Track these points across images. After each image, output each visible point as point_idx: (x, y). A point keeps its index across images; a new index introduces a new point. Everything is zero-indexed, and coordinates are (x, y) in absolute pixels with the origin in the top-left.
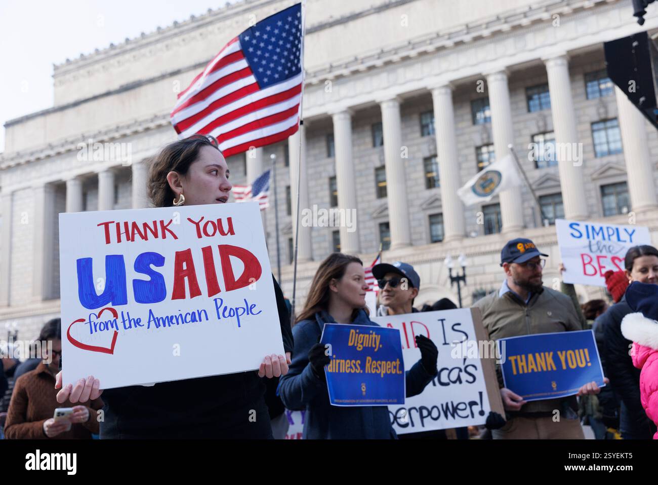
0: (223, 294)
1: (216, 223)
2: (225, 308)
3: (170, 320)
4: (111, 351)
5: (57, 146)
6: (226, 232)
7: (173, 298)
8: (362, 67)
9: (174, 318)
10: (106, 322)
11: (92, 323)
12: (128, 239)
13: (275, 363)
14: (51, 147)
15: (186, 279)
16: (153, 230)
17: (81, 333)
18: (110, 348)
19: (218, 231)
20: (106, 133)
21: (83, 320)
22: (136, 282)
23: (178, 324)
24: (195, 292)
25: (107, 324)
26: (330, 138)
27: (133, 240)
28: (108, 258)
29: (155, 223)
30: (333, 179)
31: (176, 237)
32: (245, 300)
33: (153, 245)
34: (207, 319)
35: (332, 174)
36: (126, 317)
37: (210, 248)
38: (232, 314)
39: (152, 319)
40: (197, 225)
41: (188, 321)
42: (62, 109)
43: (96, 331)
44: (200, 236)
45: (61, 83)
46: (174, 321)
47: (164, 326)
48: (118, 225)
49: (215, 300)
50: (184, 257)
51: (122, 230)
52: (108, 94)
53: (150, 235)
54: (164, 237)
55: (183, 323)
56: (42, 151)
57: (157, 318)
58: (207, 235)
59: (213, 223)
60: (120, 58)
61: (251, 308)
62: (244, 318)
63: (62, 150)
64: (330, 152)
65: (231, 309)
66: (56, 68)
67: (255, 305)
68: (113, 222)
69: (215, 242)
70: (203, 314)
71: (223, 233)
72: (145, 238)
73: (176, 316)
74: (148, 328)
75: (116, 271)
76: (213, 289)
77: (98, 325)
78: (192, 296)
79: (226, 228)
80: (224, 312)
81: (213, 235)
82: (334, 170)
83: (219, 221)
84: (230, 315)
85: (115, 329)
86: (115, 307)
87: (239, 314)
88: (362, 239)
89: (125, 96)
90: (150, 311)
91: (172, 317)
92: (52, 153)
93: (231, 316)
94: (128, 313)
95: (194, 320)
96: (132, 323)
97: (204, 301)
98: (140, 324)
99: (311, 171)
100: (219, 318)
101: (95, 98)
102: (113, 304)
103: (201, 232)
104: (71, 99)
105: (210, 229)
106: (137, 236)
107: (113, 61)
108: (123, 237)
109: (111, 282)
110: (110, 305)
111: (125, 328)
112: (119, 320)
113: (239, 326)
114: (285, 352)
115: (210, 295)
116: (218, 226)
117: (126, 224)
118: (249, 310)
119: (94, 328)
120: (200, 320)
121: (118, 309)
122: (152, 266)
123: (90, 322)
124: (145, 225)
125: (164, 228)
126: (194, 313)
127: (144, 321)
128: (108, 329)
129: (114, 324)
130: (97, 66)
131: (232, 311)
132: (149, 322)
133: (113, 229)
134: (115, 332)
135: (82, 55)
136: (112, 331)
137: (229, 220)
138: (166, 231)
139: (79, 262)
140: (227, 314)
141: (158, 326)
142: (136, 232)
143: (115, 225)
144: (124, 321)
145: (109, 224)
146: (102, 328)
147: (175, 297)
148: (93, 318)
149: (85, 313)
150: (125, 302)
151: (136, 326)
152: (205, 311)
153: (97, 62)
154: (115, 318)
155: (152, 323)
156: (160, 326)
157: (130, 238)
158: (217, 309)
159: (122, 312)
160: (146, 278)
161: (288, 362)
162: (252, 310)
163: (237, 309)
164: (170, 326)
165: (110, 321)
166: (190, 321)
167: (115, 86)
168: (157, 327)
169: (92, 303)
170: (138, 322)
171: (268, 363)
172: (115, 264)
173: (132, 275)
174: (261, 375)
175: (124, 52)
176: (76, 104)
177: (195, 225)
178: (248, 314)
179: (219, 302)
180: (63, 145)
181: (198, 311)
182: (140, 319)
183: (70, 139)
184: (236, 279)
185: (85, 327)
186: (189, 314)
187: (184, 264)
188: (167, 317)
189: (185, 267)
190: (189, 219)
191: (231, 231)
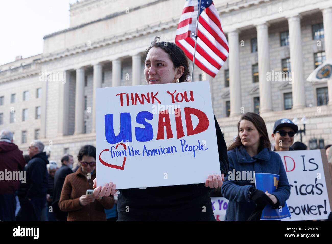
0: (186, 137)
1: (183, 94)
2: (187, 146)
3: (155, 152)
4: (122, 168)
6: (189, 100)
7: (157, 139)
9: (158, 150)
10: (120, 151)
11: (113, 152)
12: (133, 103)
13: (215, 180)
15: (165, 128)
16: (147, 98)
17: (106, 157)
18: (122, 166)
19: (184, 99)
21: (107, 150)
22: (137, 129)
23: (160, 154)
24: (170, 135)
25: (120, 152)
27: (136, 104)
28: (122, 114)
29: (148, 94)
31: (160, 103)
32: (199, 141)
34: (176, 152)
36: (131, 149)
38: (191, 150)
39: (145, 150)
40: (172, 95)
41: (165, 153)
43: (114, 156)
44: (173, 102)
46: (158, 152)
47: (152, 155)
48: (128, 95)
49: (181, 141)
51: (130, 98)
53: (145, 101)
54: (153, 102)
55: (162, 154)
57: (148, 150)
58: (178, 101)
59: (181, 94)
61: (202, 146)
62: (198, 152)
65: (190, 146)
67: (204, 145)
68: (125, 93)
69: (182, 105)
70: (174, 149)
71: (187, 100)
72: (142, 103)
73: (158, 149)
74: (143, 156)
75: (126, 122)
76: (181, 134)
77: (116, 153)
78: (168, 138)
79: (189, 97)
80: (186, 148)
81: (181, 101)
83: (185, 93)
84: (189, 150)
85: (125, 156)
86: (125, 143)
87: (195, 149)
90: (144, 146)
91: (156, 150)
93: (190, 151)
94: (132, 147)
95: (168, 152)
96: (134, 152)
97: (175, 141)
98: (138, 153)
100: (183, 151)
102: (124, 141)
103: (174, 99)
105: (180, 98)
106: (138, 102)
108: (130, 102)
109: (123, 129)
110: (122, 142)
111: (130, 155)
112: (127, 151)
113: (195, 157)
114: (221, 174)
115: (178, 138)
116: (184, 96)
117: (132, 94)
118: (201, 147)
119: (113, 155)
120: (172, 152)
121: (127, 144)
122: (146, 120)
123: (111, 151)
124: (143, 95)
125: (153, 97)
126: (169, 148)
127: (141, 152)
129: (124, 153)
131: (191, 148)
132: (143, 152)
133: (124, 97)
134: (125, 157)
136: (123, 156)
137: (191, 92)
138: (154, 99)
139: (106, 116)
140: (188, 149)
141: (148, 155)
142: (137, 99)
143: (126, 95)
144: (130, 152)
145: (123, 95)
148: (113, 149)
149: (109, 146)
151: (136, 155)
152: (175, 147)
154: (125, 149)
155: (145, 153)
156: (149, 155)
157: (134, 103)
158: (182, 146)
159: (129, 146)
160: (143, 126)
161: (223, 180)
162: (203, 147)
163: (194, 146)
164: (155, 155)
165: (122, 151)
166: (166, 153)
168: (148, 156)
169: (112, 140)
170: (137, 152)
171: (210, 179)
172: (125, 117)
173: (134, 124)
174: (207, 186)
178: (200, 149)
179: (183, 142)
181: (171, 147)
182: (138, 150)
185: (108, 154)
186: (166, 149)
187: (164, 119)
188: (154, 150)
189: (164, 121)
190: (168, 92)
191: (192, 99)
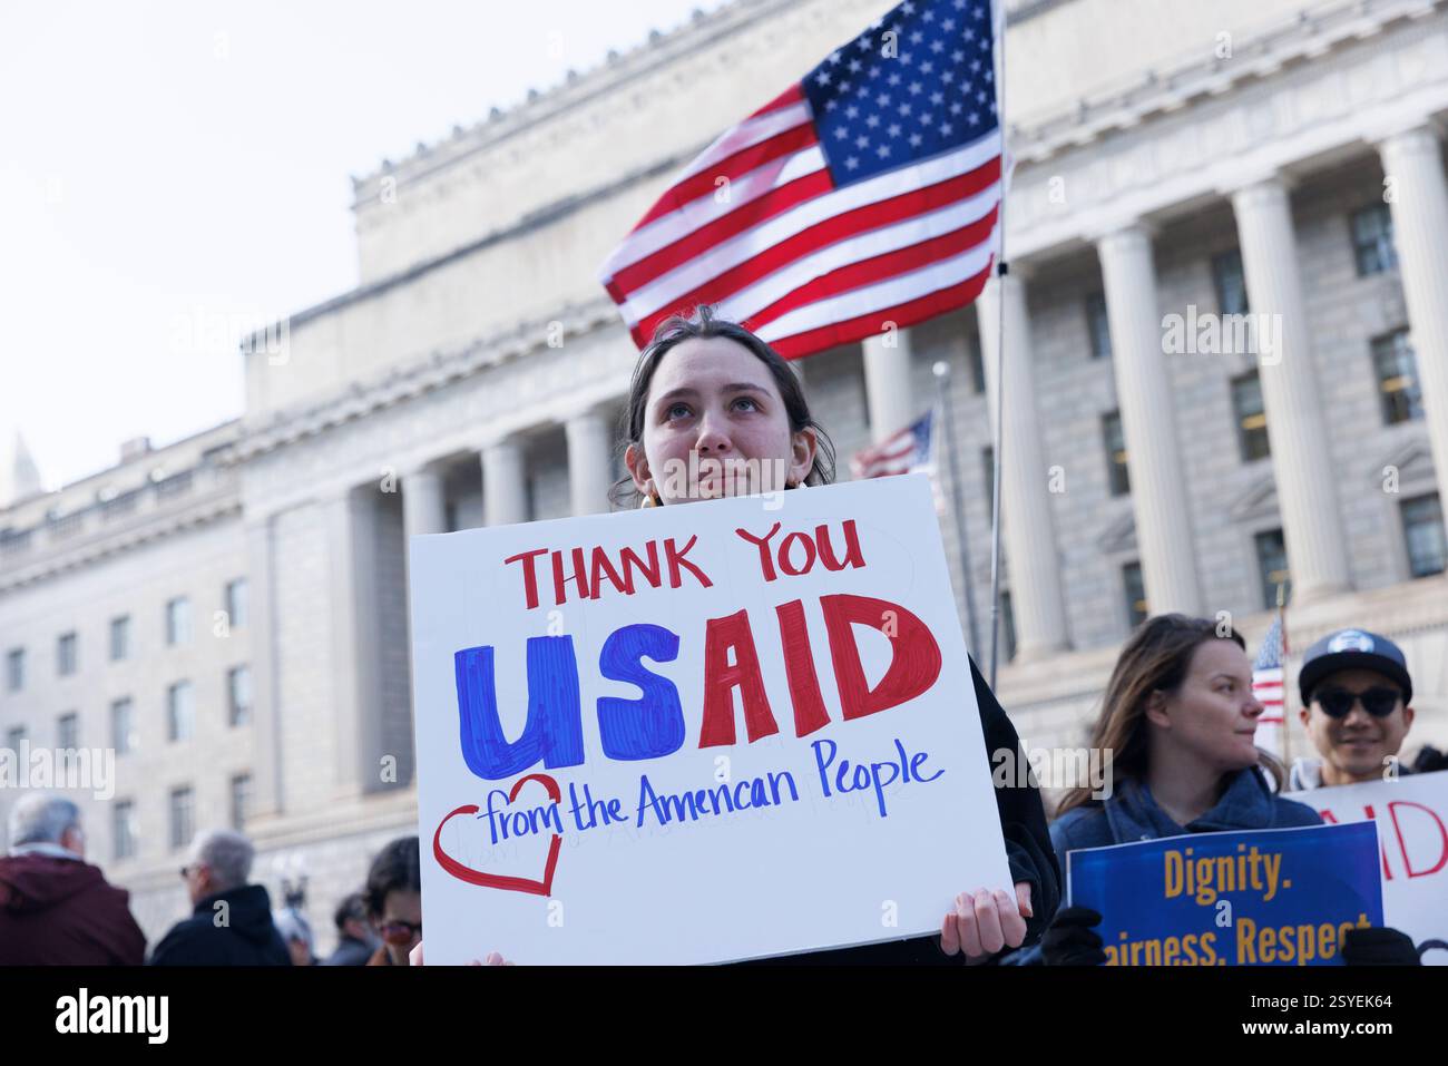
0: (838, 727)
1: (814, 538)
2: (844, 767)
3: (694, 803)
4: (544, 889)
5: (372, 389)
6: (841, 561)
7: (703, 744)
8: (1170, 100)
9: (707, 796)
10: (530, 812)
11: (496, 817)
12: (583, 594)
13: (985, 911)
14: (358, 391)
15: (736, 691)
16: (648, 567)
17: (468, 842)
18: (541, 879)
19: (818, 558)
20: (494, 344)
21: (471, 809)
22: (605, 705)
23: (717, 811)
24: (762, 725)
25: (532, 816)
26: (1095, 304)
27: (596, 595)
28: (533, 643)
29: (651, 546)
30: (1111, 419)
31: (706, 582)
32: (897, 742)
33: (649, 605)
34: (795, 797)
35: (1108, 406)
36: (581, 799)
37: (798, 604)
38: (862, 781)
39: (648, 800)
40: (763, 545)
41: (743, 804)
42: (379, 290)
43: (506, 836)
44: (770, 576)
45: (375, 223)
46: (707, 804)
47: (682, 818)
48: (557, 557)
49: (816, 745)
50: (729, 632)
51: (569, 569)
52: (493, 240)
53: (638, 576)
54: (676, 582)
55: (731, 809)
56: (336, 404)
57: (662, 798)
58: (789, 570)
59: (805, 538)
60: (517, 143)
61: (915, 764)
62: (896, 792)
63: (387, 397)
64: (1098, 343)
65: (859, 768)
66: (358, 186)
67: (925, 756)
68: (545, 551)
69: (812, 587)
70: (783, 785)
71: (832, 564)
72: (626, 587)
73: (710, 792)
74: (640, 824)
75: (554, 678)
76: (810, 716)
77: (512, 818)
78: (754, 735)
79: (840, 549)
80: (840, 777)
81: (807, 570)
82: (1114, 394)
83: (822, 531)
84: (856, 785)
85: (553, 829)
86: (553, 773)
87: (883, 781)
88: (1209, 579)
89: (537, 240)
90: (644, 780)
91: (701, 795)
92: (361, 406)
93: (860, 788)
94: (586, 787)
95: (759, 800)
96: (598, 812)
97: (785, 750)
98: (618, 814)
99: (1049, 401)
100: (827, 793)
101: (461, 254)
102: (549, 766)
103: (773, 564)
104: (401, 263)
105: (798, 555)
106: (606, 585)
107: (500, 153)
108: (571, 587)
109: (541, 708)
110: (539, 768)
111: (580, 827)
112: (565, 807)
113: (884, 814)
114: (1015, 883)
115: (802, 731)
116: (819, 546)
117: (577, 554)
118: (909, 768)
119: (500, 828)
120: (777, 801)
121: (562, 776)
122: (647, 662)
123: (491, 813)
124: (627, 555)
125: (676, 559)
126: (758, 782)
127: (629, 808)
128: (535, 830)
129: (550, 816)
130: (460, 171)
131: (862, 772)
132: (641, 809)
133: (543, 567)
134: (555, 837)
135: (421, 147)
136: (545, 835)
137: (849, 527)
138: (682, 568)
139: (461, 657)
140: (848, 781)
141: (664, 818)
142: (603, 573)
143: (548, 557)
144: (576, 810)
145: (535, 557)
146: (521, 828)
147: (705, 742)
148: (499, 803)
149: (477, 789)
150: (577, 758)
151: (607, 822)
152: (788, 776)
153: (458, 159)
154: (553, 801)
155: (650, 812)
156: (669, 818)
157: (589, 591)
158: (822, 769)
159: (572, 785)
160: (631, 692)
161: (1022, 911)
162: (918, 767)
163: (875, 767)
164: (695, 817)
165: (541, 809)
166: (748, 805)
167: (509, 218)
168: (663, 823)
169: (494, 764)
170: (612, 810)
171: (963, 912)
172: (551, 658)
173: (594, 686)
174: (950, 949)
175: (528, 126)
176: (415, 274)
177: (757, 546)
178: (906, 779)
179: (826, 750)
180: (387, 385)
181: (770, 775)
182: (617, 801)
183: (405, 368)
184: (872, 686)
185: (478, 826)
186: (747, 786)
187: (731, 652)
188: (689, 795)
189: (732, 658)
190: (741, 532)
191: (855, 557)
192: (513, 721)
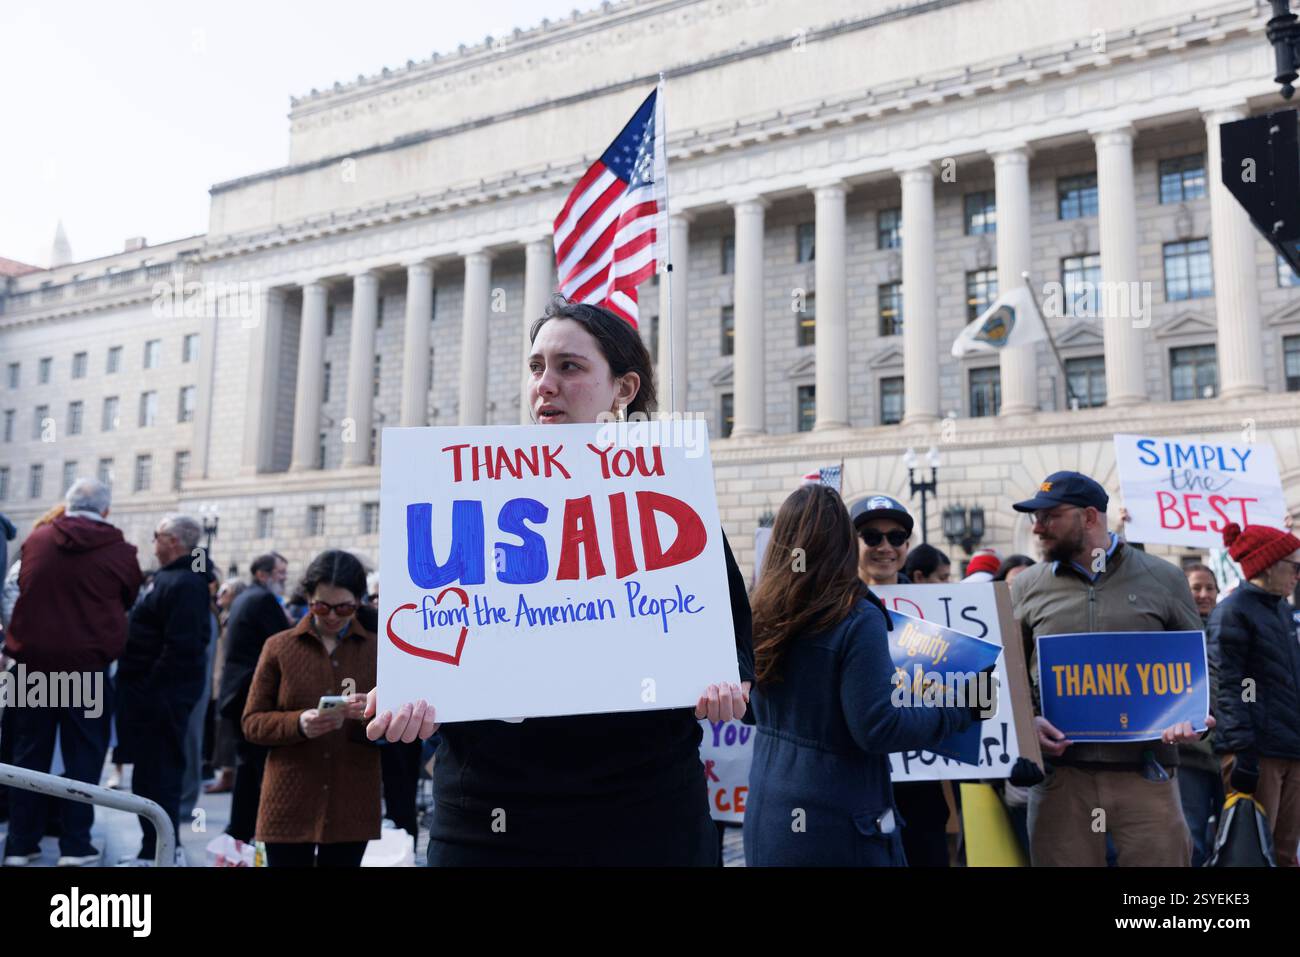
0: (641, 574)
1: (634, 454)
2: (644, 599)
3: (551, 614)
4: (455, 661)
6: (650, 471)
7: (560, 577)
9: (560, 611)
11: (428, 613)
12: (490, 475)
13: (725, 698)
15: (581, 546)
16: (532, 462)
17: (409, 627)
18: (454, 655)
19: (636, 466)
21: (412, 606)
22: (500, 547)
23: (565, 621)
24: (596, 569)
25: (451, 614)
27: (498, 477)
28: (457, 504)
29: (534, 449)
31: (567, 476)
32: (677, 586)
33: (530, 487)
34: (613, 616)
36: (482, 606)
37: (622, 495)
38: (654, 609)
39: (523, 610)
40: (603, 455)
41: (581, 617)
43: (433, 625)
44: (606, 475)
46: (559, 615)
47: (543, 623)
48: (475, 450)
49: (628, 584)
50: (579, 509)
51: (482, 459)
53: (525, 469)
54: (548, 474)
55: (573, 620)
57: (532, 609)
58: (618, 472)
59: (629, 454)
61: (687, 602)
62: (674, 617)
65: (653, 601)
67: (693, 597)
68: (468, 446)
69: (632, 485)
70: (606, 609)
71: (644, 472)
72: (517, 474)
73: (562, 608)
74: (517, 625)
75: (469, 526)
76: (625, 566)
77: (437, 615)
78: (591, 574)
79: (650, 464)
80: (642, 606)
81: (629, 474)
83: (640, 450)
84: (651, 612)
85: (463, 623)
86: (464, 588)
87: (667, 610)
90: (521, 596)
91: (556, 609)
93: (653, 613)
94: (485, 598)
95: (591, 616)
96: (492, 614)
97: (608, 586)
98: (504, 617)
100: (633, 615)
102: (462, 583)
103: (609, 465)
105: (624, 464)
106: (505, 471)
108: (483, 471)
109: (460, 545)
110: (456, 584)
111: (480, 623)
112: (471, 610)
113: (666, 631)
114: (742, 681)
115: (620, 575)
116: (637, 459)
117: (488, 450)
118: (683, 603)
119: (430, 619)
120: (602, 617)
121: (471, 590)
122: (527, 522)
123: (424, 610)
124: (519, 453)
125: (549, 459)
126: (591, 605)
127: (511, 614)
128: (452, 623)
129: (462, 615)
131: (655, 604)
132: (519, 615)
133: (466, 456)
134: (464, 628)
136: (458, 626)
137: (657, 451)
138: (552, 464)
139: (411, 509)
140: (646, 609)
141: (532, 623)
142: (503, 463)
143: (470, 449)
144: (478, 612)
145: (462, 449)
146: (443, 621)
147: (561, 576)
148: (430, 604)
149: (417, 594)
150: (480, 580)
151: (497, 622)
152: (610, 602)
154: (464, 605)
155: (524, 618)
156: (535, 622)
157: (494, 474)
158: (631, 599)
159: (476, 596)
160: (517, 541)
161: (744, 698)
162: (689, 604)
163: (663, 601)
164: (551, 623)
165: (456, 610)
166: (584, 618)
168: (531, 625)
169: (428, 578)
170: (500, 615)
171: (712, 697)
172: (467, 514)
173: (493, 534)
174: (700, 716)
177: (599, 457)
178: (681, 611)
179: (634, 588)
181: (599, 601)
182: (504, 609)
184: (665, 548)
185: (415, 617)
186: (585, 606)
187: (580, 521)
188: (548, 609)
189: (580, 527)
190: (590, 446)
191: (659, 469)
192: (442, 553)
